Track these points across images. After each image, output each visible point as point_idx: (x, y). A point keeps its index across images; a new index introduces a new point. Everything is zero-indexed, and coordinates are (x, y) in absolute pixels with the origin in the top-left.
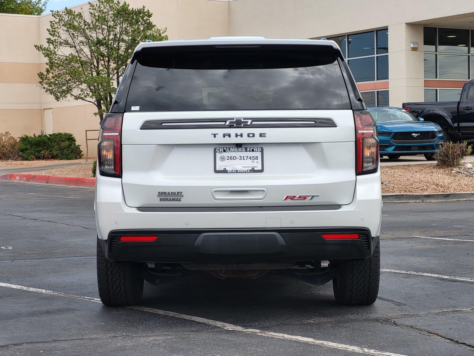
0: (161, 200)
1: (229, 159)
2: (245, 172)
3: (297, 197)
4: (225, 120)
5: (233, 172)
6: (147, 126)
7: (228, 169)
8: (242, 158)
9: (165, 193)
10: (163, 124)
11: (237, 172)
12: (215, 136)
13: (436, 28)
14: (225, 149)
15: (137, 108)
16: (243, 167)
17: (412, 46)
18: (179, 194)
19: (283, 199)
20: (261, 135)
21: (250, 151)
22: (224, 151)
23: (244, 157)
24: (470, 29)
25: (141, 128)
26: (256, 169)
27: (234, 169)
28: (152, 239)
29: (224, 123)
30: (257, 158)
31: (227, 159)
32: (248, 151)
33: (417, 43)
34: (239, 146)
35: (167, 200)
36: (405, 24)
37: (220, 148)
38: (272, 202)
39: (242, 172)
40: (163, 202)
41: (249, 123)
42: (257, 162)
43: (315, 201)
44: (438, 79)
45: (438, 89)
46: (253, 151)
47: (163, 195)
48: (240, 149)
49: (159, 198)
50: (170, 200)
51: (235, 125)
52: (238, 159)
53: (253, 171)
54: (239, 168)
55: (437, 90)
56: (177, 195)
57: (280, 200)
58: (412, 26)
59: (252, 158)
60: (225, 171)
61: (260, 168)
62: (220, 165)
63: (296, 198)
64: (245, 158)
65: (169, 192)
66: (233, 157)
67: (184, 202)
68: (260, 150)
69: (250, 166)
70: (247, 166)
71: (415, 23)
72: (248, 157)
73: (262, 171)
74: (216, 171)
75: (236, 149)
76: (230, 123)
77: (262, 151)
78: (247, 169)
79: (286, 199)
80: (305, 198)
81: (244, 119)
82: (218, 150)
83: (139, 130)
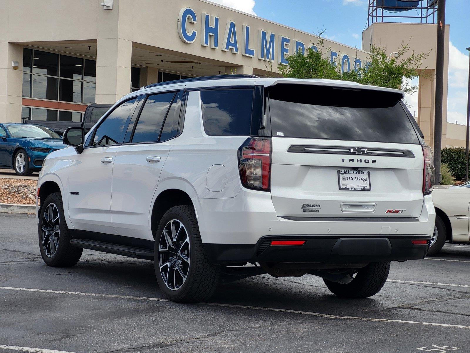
0: (304, 211)
1: (348, 179)
2: (360, 190)
3: (394, 211)
4: (349, 148)
5: (352, 190)
6: (293, 149)
7: (349, 187)
8: (357, 179)
9: (308, 205)
10: (305, 149)
11: (355, 190)
12: (343, 160)
13: (32, 50)
14: (345, 171)
15: (282, 134)
16: (358, 186)
17: (13, 64)
18: (318, 206)
19: (386, 212)
20: (373, 162)
21: (361, 174)
22: (345, 173)
23: (357, 178)
24: (60, 53)
25: (288, 150)
26: (366, 188)
27: (352, 188)
28: (301, 243)
29: (348, 151)
30: (366, 179)
31: (347, 180)
32: (360, 173)
33: (18, 63)
34: (355, 169)
35: (308, 211)
36: (8, 43)
37: (342, 171)
38: (379, 214)
39: (358, 190)
40: (305, 213)
41: (365, 152)
42: (366, 183)
43: (404, 214)
44: (32, 98)
45: (32, 107)
46: (363, 173)
47: (306, 207)
48: (355, 172)
49: (302, 210)
50: (311, 211)
51: (357, 153)
52: (354, 180)
53: (365, 189)
54: (355, 187)
55: (30, 108)
56: (315, 207)
57: (383, 213)
58: (14, 45)
59: (363, 179)
60: (346, 189)
61: (368, 187)
62: (343, 184)
63: (392, 212)
64: (359, 179)
65: (311, 205)
66: (350, 178)
67: (322, 213)
68: (368, 173)
69: (362, 185)
70: (360, 185)
71: (18, 43)
72: (360, 178)
73: (369, 190)
74: (340, 189)
75: (353, 172)
76: (354, 150)
77: (369, 175)
78: (360, 188)
79: (387, 212)
80: (398, 212)
81: (362, 148)
82: (341, 172)
83: (287, 153)
